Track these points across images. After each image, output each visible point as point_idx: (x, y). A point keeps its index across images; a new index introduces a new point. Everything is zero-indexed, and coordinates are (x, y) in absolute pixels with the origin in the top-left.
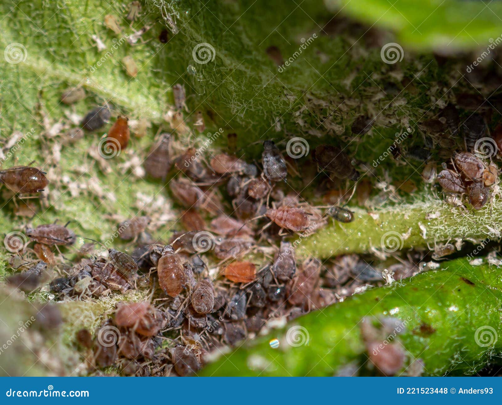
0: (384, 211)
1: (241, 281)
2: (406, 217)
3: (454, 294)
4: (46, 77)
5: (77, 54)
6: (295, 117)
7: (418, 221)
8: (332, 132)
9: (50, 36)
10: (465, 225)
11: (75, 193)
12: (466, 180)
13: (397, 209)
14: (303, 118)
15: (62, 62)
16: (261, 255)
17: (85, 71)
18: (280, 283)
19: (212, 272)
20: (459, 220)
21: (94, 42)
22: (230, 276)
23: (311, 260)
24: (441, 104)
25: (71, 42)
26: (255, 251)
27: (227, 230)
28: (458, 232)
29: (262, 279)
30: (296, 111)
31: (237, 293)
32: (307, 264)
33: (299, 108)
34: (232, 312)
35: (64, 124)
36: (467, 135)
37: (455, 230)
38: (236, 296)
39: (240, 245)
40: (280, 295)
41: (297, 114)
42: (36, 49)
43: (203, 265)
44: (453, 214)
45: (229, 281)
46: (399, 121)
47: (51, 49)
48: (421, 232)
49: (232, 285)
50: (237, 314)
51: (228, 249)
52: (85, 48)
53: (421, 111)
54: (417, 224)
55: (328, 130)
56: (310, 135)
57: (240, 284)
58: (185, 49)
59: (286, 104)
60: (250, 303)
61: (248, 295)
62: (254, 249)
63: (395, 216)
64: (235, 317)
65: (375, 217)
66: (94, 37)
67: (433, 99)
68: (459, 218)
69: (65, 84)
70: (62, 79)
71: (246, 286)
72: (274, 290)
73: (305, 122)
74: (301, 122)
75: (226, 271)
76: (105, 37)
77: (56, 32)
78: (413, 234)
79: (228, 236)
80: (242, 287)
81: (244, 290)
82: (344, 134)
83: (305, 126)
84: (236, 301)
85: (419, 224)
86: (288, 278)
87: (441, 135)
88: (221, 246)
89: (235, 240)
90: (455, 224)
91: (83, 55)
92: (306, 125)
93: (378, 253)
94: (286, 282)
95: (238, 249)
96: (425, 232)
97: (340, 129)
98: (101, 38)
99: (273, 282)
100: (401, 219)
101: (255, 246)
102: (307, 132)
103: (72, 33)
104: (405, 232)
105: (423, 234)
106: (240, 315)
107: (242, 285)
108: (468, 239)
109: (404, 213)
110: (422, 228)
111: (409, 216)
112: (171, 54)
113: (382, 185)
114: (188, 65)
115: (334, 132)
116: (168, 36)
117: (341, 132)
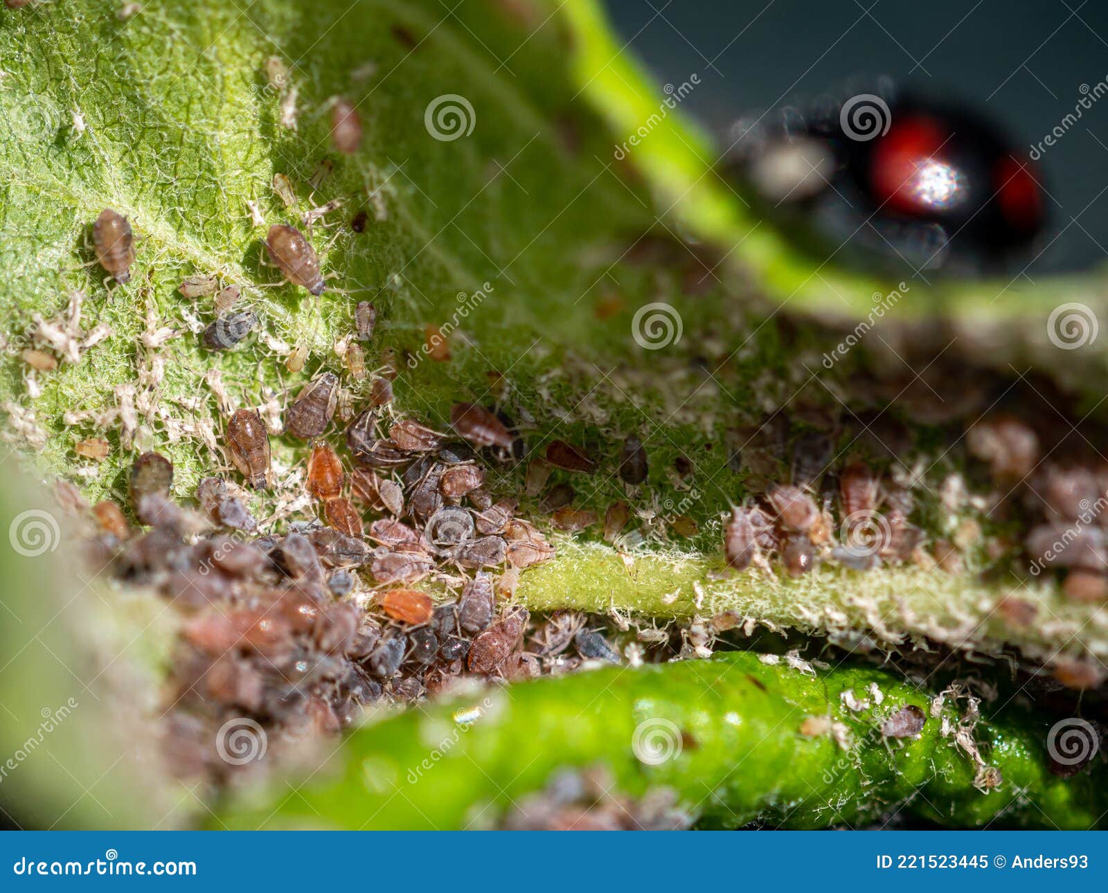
0: (641, 555)
1: (405, 619)
2: (676, 570)
3: (735, 696)
4: (164, 250)
5: (218, 223)
6: (538, 384)
7: (694, 578)
8: (588, 418)
9: (182, 189)
10: (765, 599)
11: (174, 436)
12: (784, 528)
13: (663, 557)
14: (549, 388)
15: (193, 232)
16: (441, 586)
17: (224, 253)
18: (463, 636)
19: (361, 597)
20: (758, 589)
21: (249, 211)
22: (390, 609)
23: (515, 609)
24: (769, 405)
25: (213, 203)
26: (434, 579)
27: (396, 540)
28: (752, 607)
29: (438, 623)
30: (542, 374)
31: (395, 637)
32: (509, 614)
33: (547, 372)
34: (381, 661)
35: (176, 329)
36: (799, 462)
37: (748, 604)
38: (392, 641)
39: (411, 564)
40: (459, 652)
41: (544, 379)
42: (157, 204)
43: (347, 585)
44: (751, 578)
45: (386, 615)
46: (699, 418)
47: (179, 209)
48: (694, 596)
49: (392, 622)
50: (386, 666)
51: (394, 570)
52: (234, 216)
53: (735, 411)
54: (691, 583)
55: (584, 413)
56: (553, 416)
57: (402, 623)
58: (388, 247)
59: (529, 360)
60: (411, 657)
61: (409, 645)
62: (432, 575)
63: (658, 565)
64: (382, 670)
65: (629, 561)
66: (251, 203)
67: (759, 395)
68: (758, 585)
69: (191, 267)
70: (188, 258)
71: (412, 628)
72: (451, 643)
73: (551, 395)
74: (545, 393)
75: (385, 600)
76: (267, 206)
77: (193, 184)
78: (681, 599)
79: (397, 548)
80: (406, 629)
81: (408, 634)
82: (606, 426)
83: (549, 400)
84: (391, 646)
85: (695, 583)
86: (478, 628)
87: (757, 453)
88: (382, 562)
89: (406, 555)
90: (750, 593)
91: (228, 227)
92: (552, 400)
93: (619, 618)
94: (473, 634)
95: (407, 571)
96: (701, 598)
97: (604, 415)
98: (261, 207)
99: (454, 631)
100: (667, 572)
101: (435, 571)
102: (549, 411)
103: (218, 189)
104: (669, 592)
105: (696, 601)
106: (390, 670)
107: (406, 626)
108: (764, 621)
109: (673, 562)
110: (699, 590)
111: (681, 570)
112: (365, 252)
113: (647, 516)
114: (387, 274)
115: (592, 418)
116: (367, 223)
117: (602, 420)
